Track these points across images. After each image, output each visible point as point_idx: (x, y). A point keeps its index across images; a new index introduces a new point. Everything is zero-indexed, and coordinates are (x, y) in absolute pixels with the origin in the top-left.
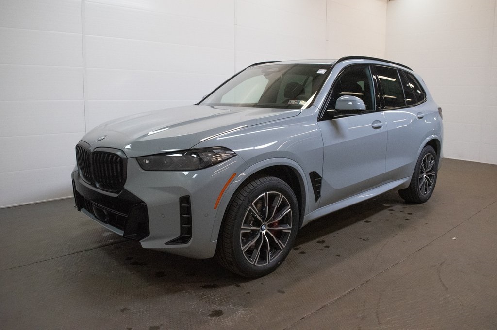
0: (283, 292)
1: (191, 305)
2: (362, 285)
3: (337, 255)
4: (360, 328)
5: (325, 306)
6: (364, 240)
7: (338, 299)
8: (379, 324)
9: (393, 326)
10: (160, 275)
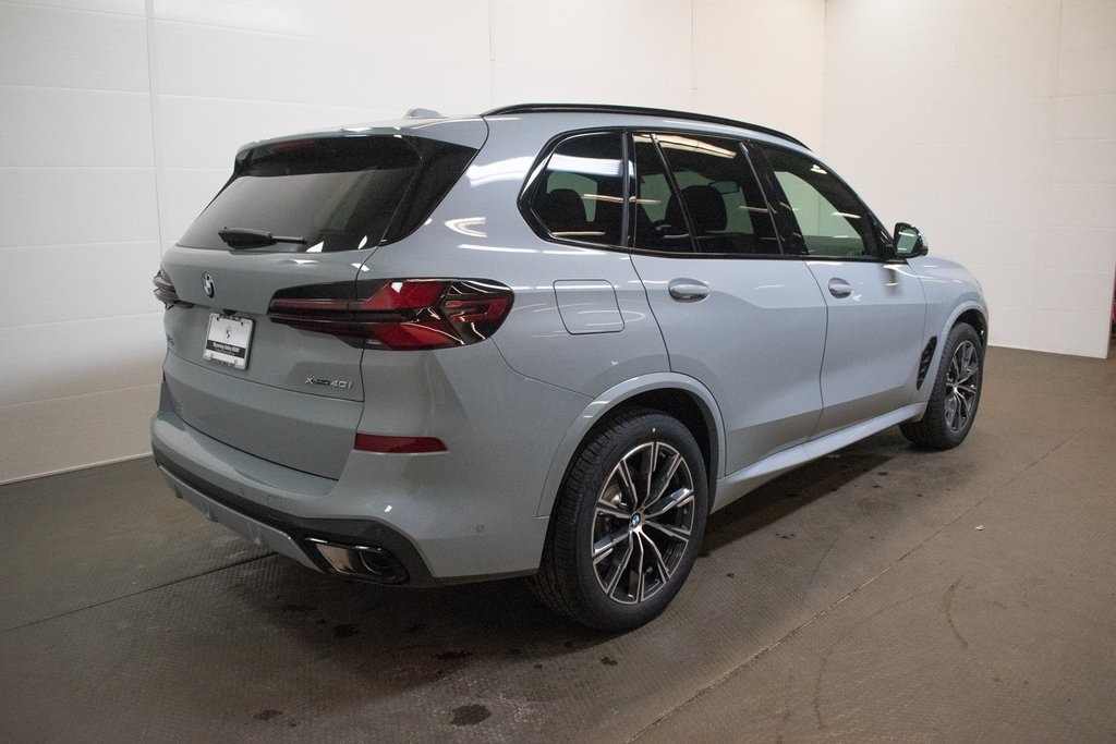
0: (614, 663)
1: (416, 699)
2: (782, 641)
3: (729, 575)
4: (780, 737)
5: (704, 691)
6: (784, 537)
7: (735, 674)
8: (821, 728)
9: (852, 731)
10: (344, 632)
